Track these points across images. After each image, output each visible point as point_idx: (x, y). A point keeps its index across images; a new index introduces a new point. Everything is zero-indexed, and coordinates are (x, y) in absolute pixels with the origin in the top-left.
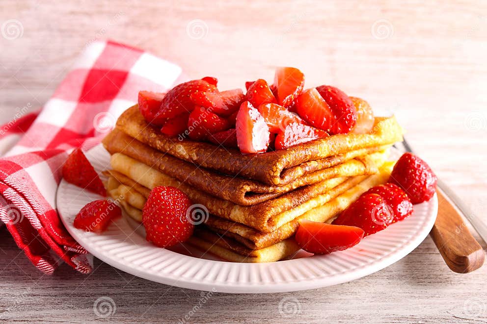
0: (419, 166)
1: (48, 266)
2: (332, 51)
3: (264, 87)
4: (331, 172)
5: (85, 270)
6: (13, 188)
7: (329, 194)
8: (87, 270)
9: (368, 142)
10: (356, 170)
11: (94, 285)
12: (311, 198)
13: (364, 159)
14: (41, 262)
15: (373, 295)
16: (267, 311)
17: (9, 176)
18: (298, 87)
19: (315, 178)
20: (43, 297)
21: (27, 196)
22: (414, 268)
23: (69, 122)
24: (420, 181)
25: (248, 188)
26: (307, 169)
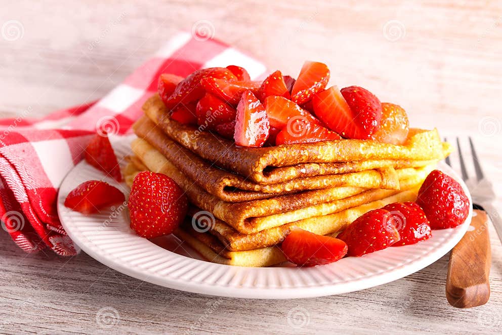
0: (447, 186)
1: (26, 243)
2: (439, 66)
3: (277, 79)
4: (337, 180)
5: (61, 252)
6: (6, 158)
7: (336, 204)
8: (63, 251)
9: (390, 152)
10: (369, 181)
11: (71, 269)
12: (309, 205)
13: (384, 172)
14: (19, 238)
15: (356, 319)
16: (231, 319)
17: (7, 146)
18: (316, 83)
19: (316, 183)
20: (13, 274)
21: (18, 168)
22: (420, 298)
23: (128, 110)
24: (444, 203)
25: (228, 182)
26: (303, 171)
